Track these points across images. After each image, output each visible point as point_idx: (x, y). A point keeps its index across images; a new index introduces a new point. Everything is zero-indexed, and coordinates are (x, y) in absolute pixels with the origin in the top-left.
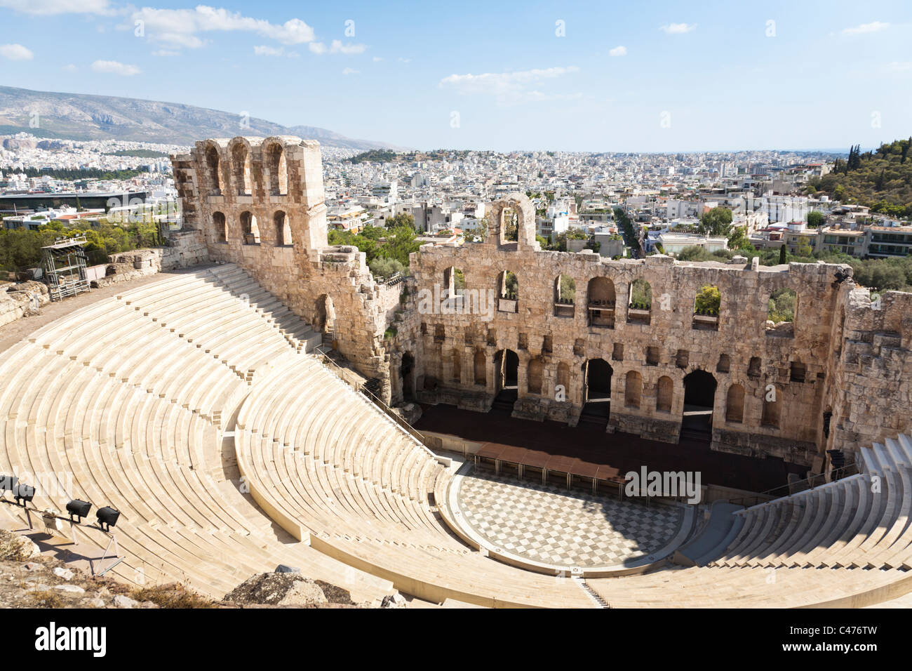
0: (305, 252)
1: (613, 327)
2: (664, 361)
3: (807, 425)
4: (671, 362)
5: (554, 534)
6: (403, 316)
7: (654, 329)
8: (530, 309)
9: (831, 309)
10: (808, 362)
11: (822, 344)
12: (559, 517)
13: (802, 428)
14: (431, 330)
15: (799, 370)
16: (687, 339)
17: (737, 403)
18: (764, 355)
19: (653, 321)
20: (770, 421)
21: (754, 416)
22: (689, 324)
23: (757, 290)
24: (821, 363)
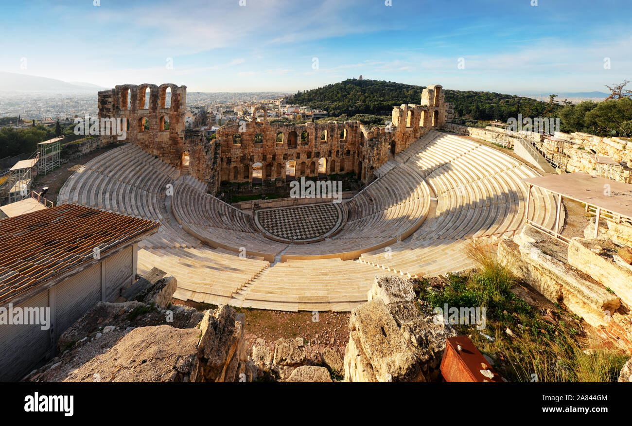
0: (177, 133)
1: (296, 148)
2: (312, 157)
3: (351, 168)
4: (314, 157)
6: (218, 156)
7: (310, 147)
9: (356, 133)
10: (351, 149)
11: (354, 144)
15: (348, 152)
16: (319, 148)
17: (333, 166)
18: (340, 149)
19: (309, 144)
20: (342, 169)
21: (338, 169)
22: (320, 143)
23: (337, 130)
24: (354, 149)
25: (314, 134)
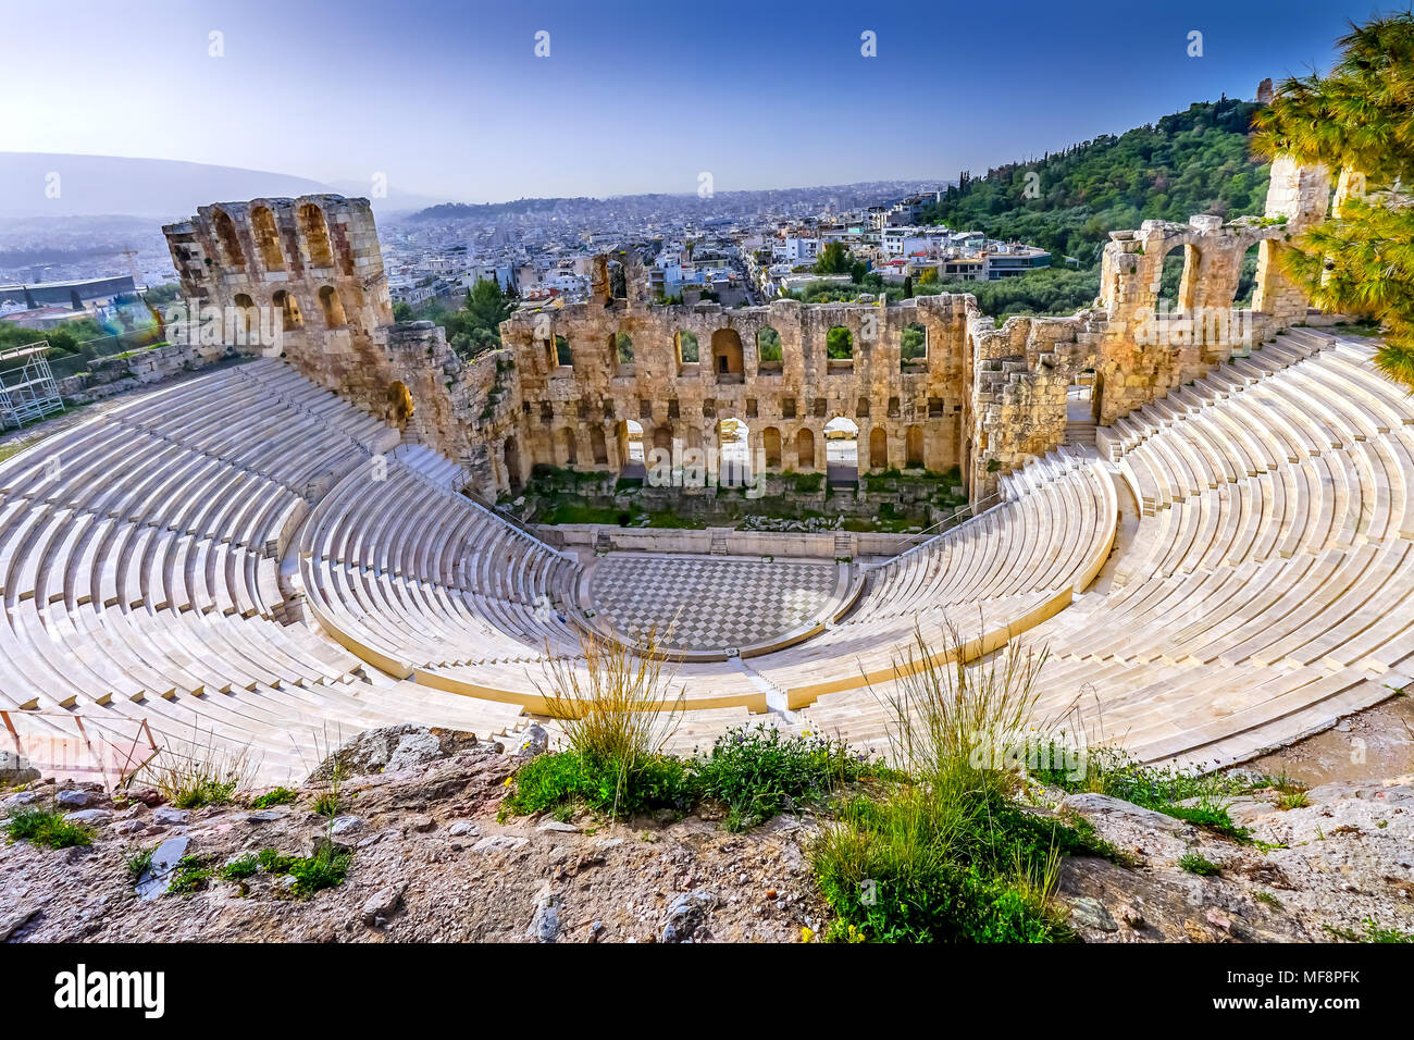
0: (366, 333)
1: (743, 382)
2: (801, 413)
3: (948, 461)
4: (809, 413)
5: (704, 617)
6: (500, 396)
7: (788, 379)
9: (961, 339)
10: (946, 397)
11: (955, 376)
12: (707, 598)
13: (945, 464)
14: (536, 407)
15: (936, 406)
16: (823, 386)
17: (880, 446)
18: (901, 395)
19: (786, 371)
20: (914, 461)
21: (897, 458)
22: (824, 370)
23: (887, 327)
24: (956, 395)
25: (799, 339)
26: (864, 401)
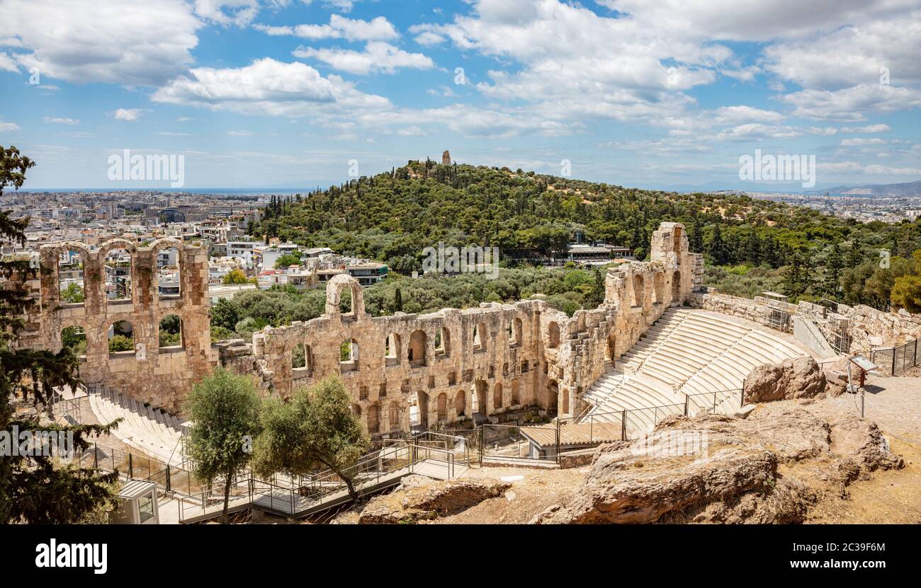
0: (203, 353)
1: (426, 365)
2: (459, 381)
3: (531, 397)
4: (463, 380)
7: (453, 360)
8: (369, 366)
9: (538, 324)
10: (529, 359)
11: (534, 346)
13: (530, 399)
15: (525, 366)
16: (471, 362)
17: (498, 395)
18: (509, 361)
19: (452, 355)
20: (515, 401)
21: (508, 400)
22: (472, 352)
23: (504, 322)
24: (535, 358)
25: (460, 333)
26: (492, 368)
